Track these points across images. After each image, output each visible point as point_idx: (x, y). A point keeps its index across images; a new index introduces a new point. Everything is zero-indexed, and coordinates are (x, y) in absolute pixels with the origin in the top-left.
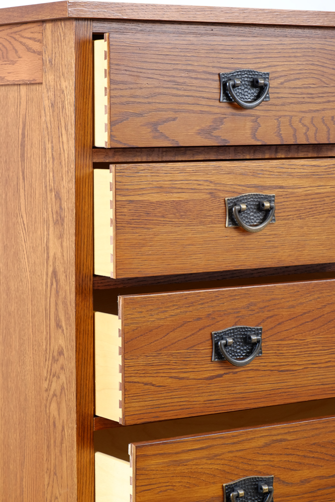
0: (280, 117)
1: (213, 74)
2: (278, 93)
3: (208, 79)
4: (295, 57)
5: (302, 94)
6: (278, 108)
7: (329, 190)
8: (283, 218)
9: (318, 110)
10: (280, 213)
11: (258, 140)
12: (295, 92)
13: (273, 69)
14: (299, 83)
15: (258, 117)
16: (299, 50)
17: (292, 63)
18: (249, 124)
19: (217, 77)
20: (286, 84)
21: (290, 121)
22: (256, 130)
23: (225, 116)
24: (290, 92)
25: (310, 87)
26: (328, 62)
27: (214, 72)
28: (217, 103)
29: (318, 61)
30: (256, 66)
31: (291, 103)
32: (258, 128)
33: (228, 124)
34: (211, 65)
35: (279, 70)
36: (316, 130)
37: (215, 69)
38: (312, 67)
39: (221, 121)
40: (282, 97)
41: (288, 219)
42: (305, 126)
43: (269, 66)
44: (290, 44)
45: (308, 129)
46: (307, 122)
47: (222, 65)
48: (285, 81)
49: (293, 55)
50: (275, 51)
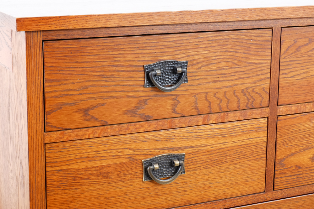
0: (197, 94)
1: (138, 66)
2: (196, 76)
3: (134, 71)
4: (211, 47)
5: (217, 74)
6: (195, 87)
7: (232, 145)
8: (192, 169)
9: (230, 86)
10: (189, 166)
11: (177, 114)
12: (211, 74)
13: (192, 58)
14: (214, 67)
15: (177, 96)
16: (214, 42)
17: (208, 52)
18: (170, 102)
19: (142, 69)
20: (203, 69)
21: (206, 96)
22: (176, 106)
23: (148, 98)
24: (206, 74)
25: (224, 69)
26: (240, 48)
27: (139, 65)
28: (142, 89)
29: (231, 48)
30: (177, 57)
31: (207, 83)
32: (177, 105)
33: (151, 104)
34: (136, 59)
35: (197, 58)
36: (228, 101)
37: (139, 62)
38: (226, 53)
39: (145, 102)
40: (199, 79)
41: (196, 170)
42: (219, 99)
43: (188, 56)
44: (207, 37)
45: (221, 101)
46: (220, 95)
47: (146, 59)
48: (202, 66)
49: (209, 45)
50: (194, 44)
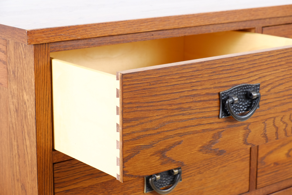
0: (266, 120)
1: (213, 94)
2: (266, 100)
3: (210, 100)
4: (280, 65)
5: (284, 96)
11: (248, 144)
12: (279, 96)
13: (263, 80)
14: (282, 87)
15: (249, 124)
16: (283, 59)
17: (277, 71)
18: (241, 132)
19: (217, 97)
20: (272, 91)
21: (274, 121)
22: (247, 136)
23: (222, 130)
24: (275, 97)
27: (215, 92)
28: (217, 120)
31: (276, 106)
32: (248, 134)
33: (225, 136)
34: (212, 86)
35: (267, 79)
37: (215, 89)
39: (219, 134)
40: (269, 103)
42: (285, 123)
44: (277, 55)
48: (272, 88)
49: (279, 64)
50: (265, 63)
